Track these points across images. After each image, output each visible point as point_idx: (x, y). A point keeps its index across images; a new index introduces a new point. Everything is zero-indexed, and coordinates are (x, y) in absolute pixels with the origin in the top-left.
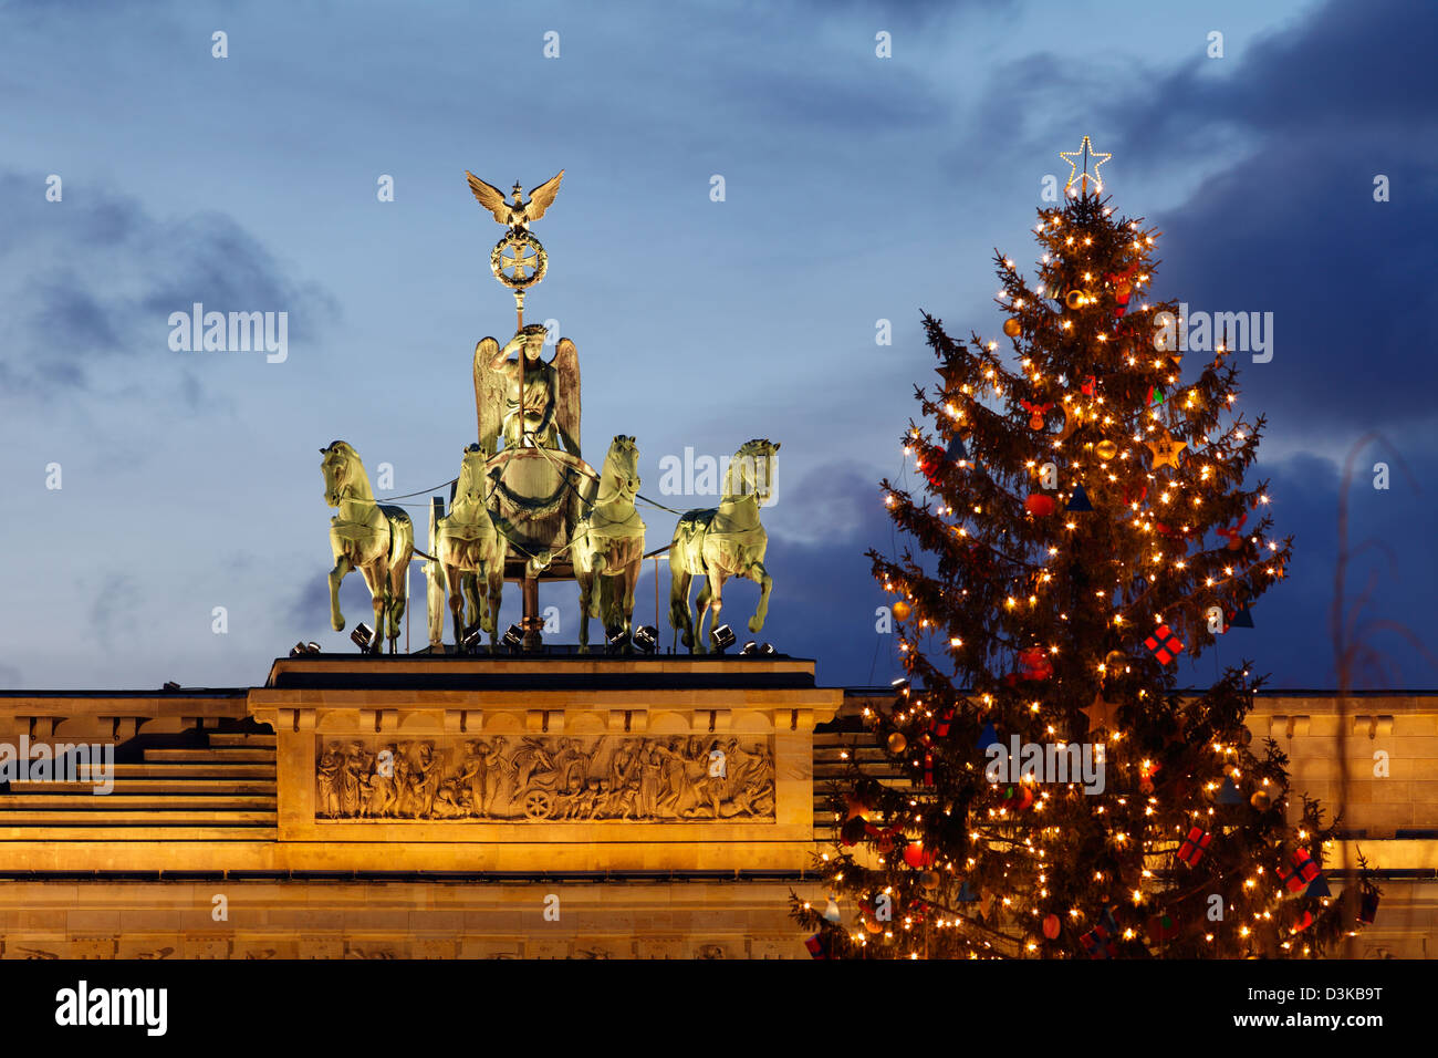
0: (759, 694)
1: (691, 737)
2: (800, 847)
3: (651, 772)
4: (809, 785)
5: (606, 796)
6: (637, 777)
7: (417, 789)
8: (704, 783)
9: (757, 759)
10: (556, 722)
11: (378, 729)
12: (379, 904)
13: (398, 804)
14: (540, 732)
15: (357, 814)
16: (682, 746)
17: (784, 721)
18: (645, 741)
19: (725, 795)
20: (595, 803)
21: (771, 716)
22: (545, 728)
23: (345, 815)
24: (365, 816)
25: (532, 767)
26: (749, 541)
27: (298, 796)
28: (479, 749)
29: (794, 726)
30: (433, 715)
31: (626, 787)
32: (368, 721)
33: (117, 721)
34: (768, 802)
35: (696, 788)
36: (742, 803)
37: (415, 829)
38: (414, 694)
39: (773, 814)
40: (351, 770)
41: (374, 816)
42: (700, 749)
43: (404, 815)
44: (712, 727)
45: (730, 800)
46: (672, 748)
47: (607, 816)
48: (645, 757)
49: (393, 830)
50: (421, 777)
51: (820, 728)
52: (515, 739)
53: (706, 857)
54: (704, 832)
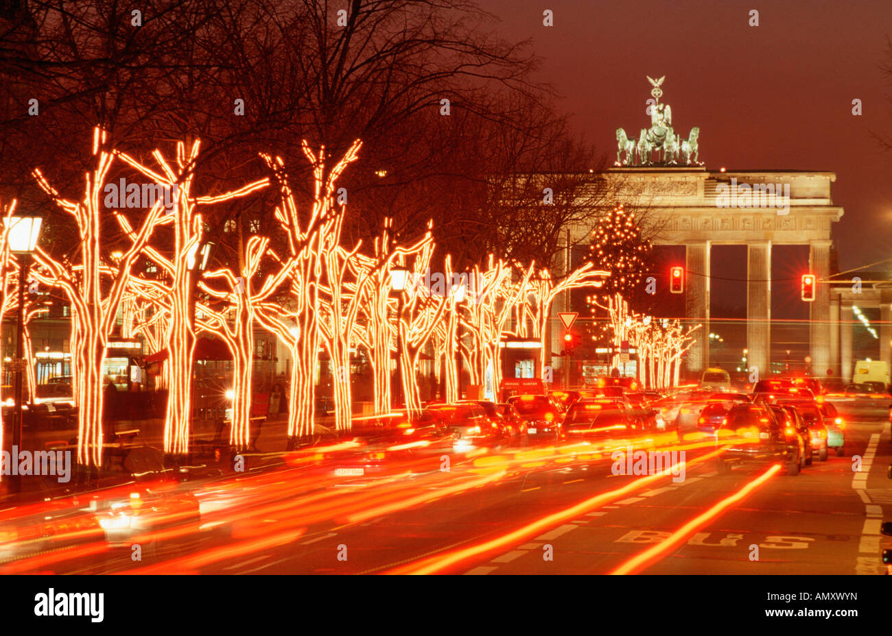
0: (693, 173)
1: (682, 181)
2: (702, 202)
3: (674, 187)
4: (703, 190)
5: (666, 192)
6: (672, 188)
7: (632, 191)
9: (694, 185)
10: (657, 179)
14: (654, 181)
16: (680, 183)
17: (699, 178)
18: (673, 182)
19: (688, 192)
21: (696, 177)
25: (653, 187)
26: (694, 145)
27: (610, 191)
28: (644, 184)
30: (635, 178)
31: (670, 190)
34: (696, 193)
35: (683, 190)
36: (691, 193)
42: (684, 183)
44: (685, 180)
47: (666, 196)
48: (673, 185)
51: (706, 179)
52: (650, 182)
53: (684, 204)
54: (684, 199)
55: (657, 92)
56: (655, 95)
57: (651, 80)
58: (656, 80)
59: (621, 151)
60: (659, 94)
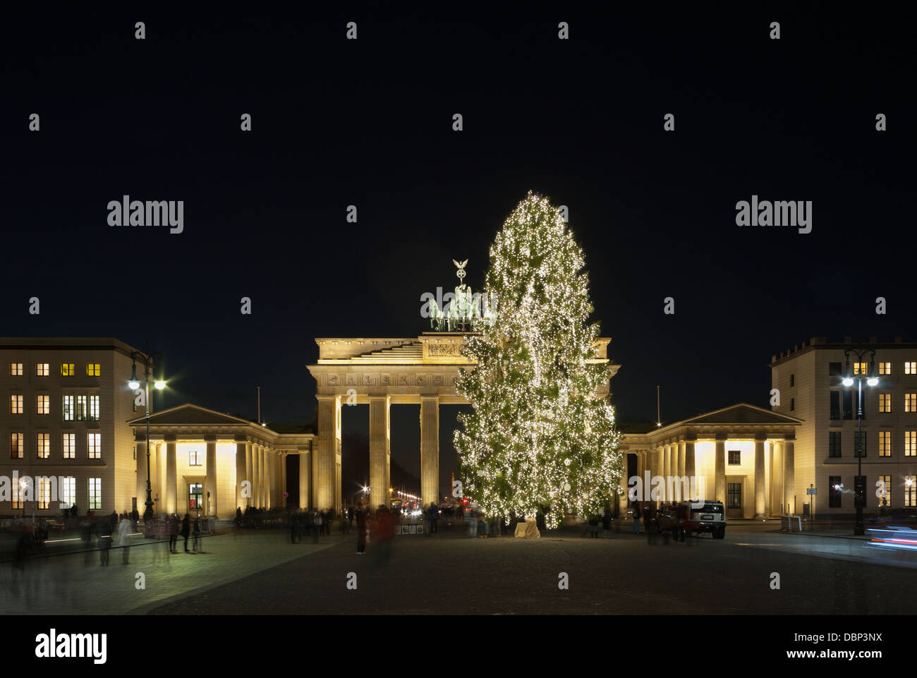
7: (444, 352)
11: (438, 343)
12: (438, 369)
13: (441, 354)
15: (435, 355)
23: (433, 356)
27: (426, 353)
28: (452, 346)
30: (447, 340)
32: (436, 341)
33: (399, 342)
37: (444, 358)
40: (434, 349)
41: (437, 356)
43: (442, 356)
49: (441, 358)
52: (459, 344)
55: (461, 274)
57: (457, 264)
58: (461, 263)
59: (433, 319)
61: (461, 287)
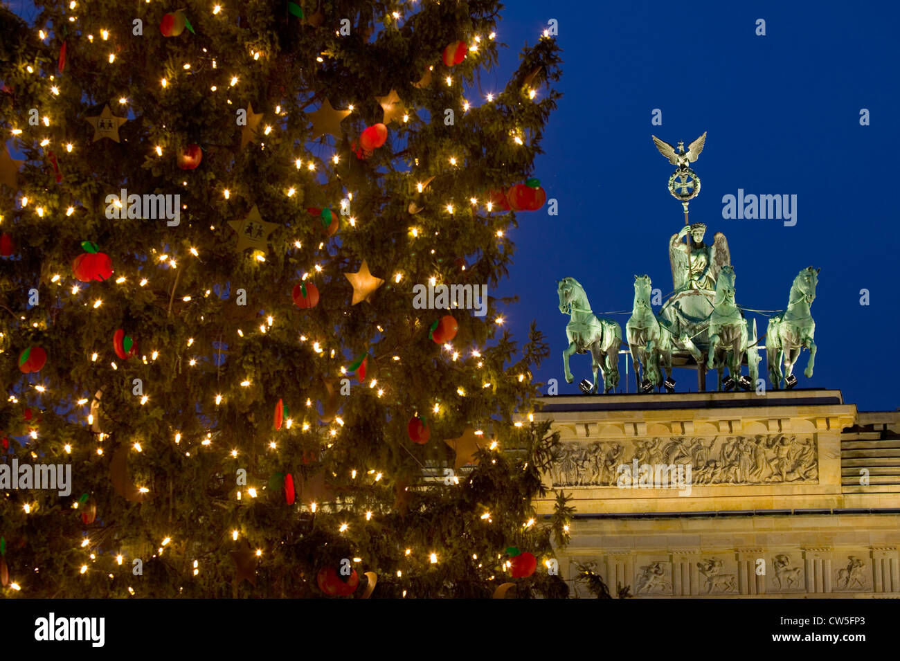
0: (806, 408)
1: (769, 435)
2: (835, 497)
3: (746, 456)
4: (838, 462)
5: (719, 470)
6: (737, 459)
7: (611, 468)
8: (776, 462)
9: (808, 447)
10: (689, 428)
11: (588, 435)
12: (584, 533)
13: (600, 478)
14: (680, 435)
15: (576, 484)
16: (763, 441)
17: (822, 425)
18: (741, 439)
19: (790, 469)
20: (713, 474)
21: (814, 421)
22: (683, 432)
23: (570, 484)
24: (581, 484)
25: (677, 454)
26: (803, 325)
28: (646, 445)
29: (829, 428)
30: (619, 426)
31: (731, 465)
32: (581, 430)
34: (814, 472)
35: (772, 464)
36: (799, 473)
37: (609, 491)
38: (605, 413)
39: (817, 479)
40: (573, 458)
41: (586, 484)
42: (774, 442)
43: (604, 484)
44: (780, 430)
45: (793, 471)
46: (758, 442)
47: (721, 482)
48: (741, 447)
49: (597, 492)
50: (613, 461)
51: (846, 430)
52: (666, 438)
53: (778, 503)
54: (777, 490)
55: (684, 186)
56: (679, 191)
57: (668, 150)
58: (681, 148)
59: (573, 350)
60: (691, 191)
61: (683, 233)
